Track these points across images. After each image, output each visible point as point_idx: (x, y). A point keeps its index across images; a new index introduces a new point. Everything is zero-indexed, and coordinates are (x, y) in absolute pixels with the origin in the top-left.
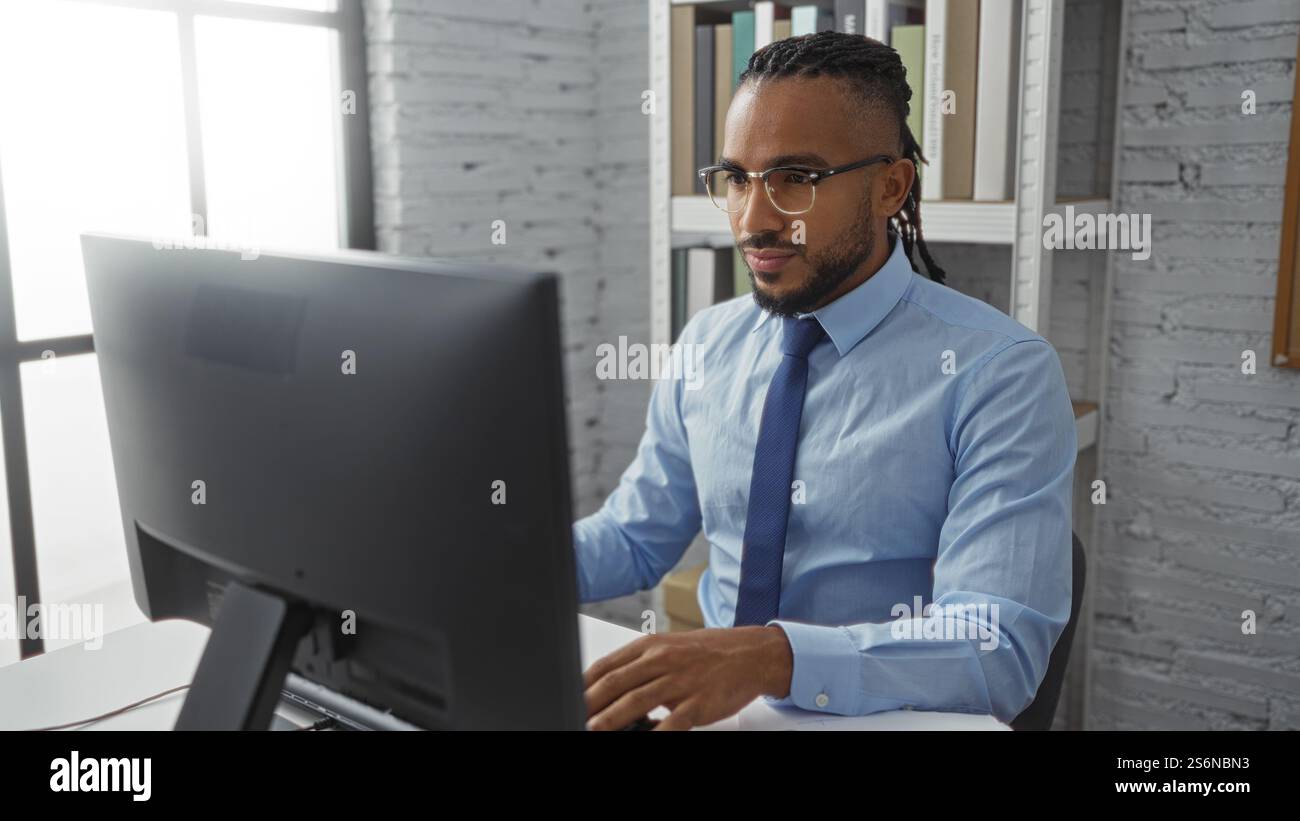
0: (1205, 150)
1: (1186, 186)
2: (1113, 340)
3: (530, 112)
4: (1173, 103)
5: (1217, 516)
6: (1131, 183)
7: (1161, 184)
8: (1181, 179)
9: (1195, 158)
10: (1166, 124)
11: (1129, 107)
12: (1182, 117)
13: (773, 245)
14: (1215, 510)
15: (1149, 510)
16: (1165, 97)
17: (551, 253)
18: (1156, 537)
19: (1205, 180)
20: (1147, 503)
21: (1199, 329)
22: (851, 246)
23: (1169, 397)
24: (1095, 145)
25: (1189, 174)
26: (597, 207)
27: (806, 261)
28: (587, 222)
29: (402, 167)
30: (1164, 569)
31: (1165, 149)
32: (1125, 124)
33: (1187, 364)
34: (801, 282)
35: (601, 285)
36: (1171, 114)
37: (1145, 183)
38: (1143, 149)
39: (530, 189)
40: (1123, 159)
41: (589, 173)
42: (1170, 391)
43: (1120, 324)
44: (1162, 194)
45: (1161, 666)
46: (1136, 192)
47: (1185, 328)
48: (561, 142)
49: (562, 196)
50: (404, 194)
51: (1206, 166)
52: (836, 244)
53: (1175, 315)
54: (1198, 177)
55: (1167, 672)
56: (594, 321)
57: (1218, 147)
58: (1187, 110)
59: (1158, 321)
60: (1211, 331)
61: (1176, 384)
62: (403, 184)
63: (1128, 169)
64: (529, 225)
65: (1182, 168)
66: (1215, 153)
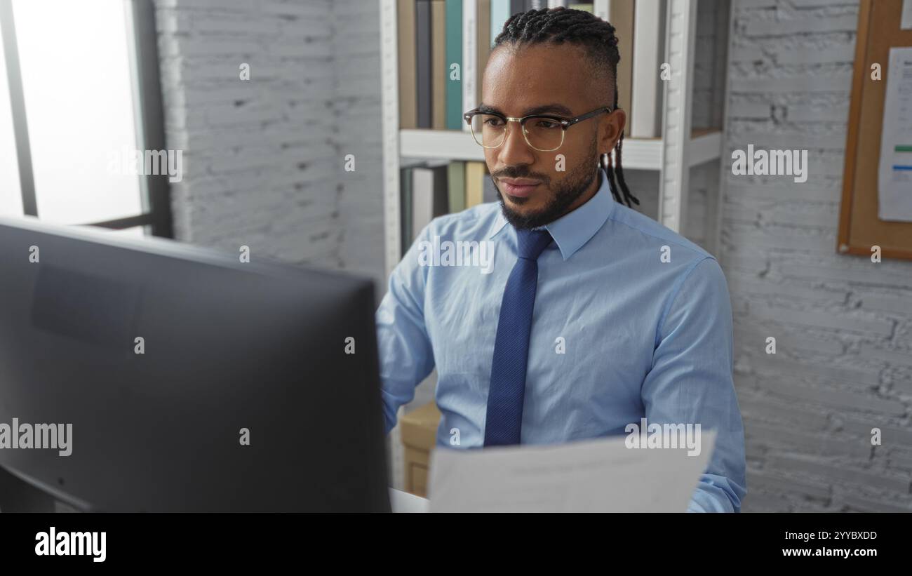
0: (790, 96)
1: (776, 122)
2: (724, 233)
3: (284, 59)
4: (767, 61)
5: (797, 358)
6: (736, 119)
7: (757, 120)
8: (773, 117)
9: (783, 101)
10: (762, 77)
11: (736, 64)
12: (775, 72)
13: (525, 175)
14: (795, 353)
15: (749, 355)
16: (760, 56)
17: (303, 166)
18: (753, 373)
19: (790, 118)
20: (748, 349)
21: (785, 226)
22: (581, 177)
23: (763, 275)
24: (711, 90)
25: (778, 113)
26: (336, 129)
27: (549, 189)
28: (329, 142)
29: (187, 106)
30: (759, 396)
31: (761, 95)
32: (733, 75)
33: (776, 250)
34: (544, 203)
35: (340, 188)
36: (766, 70)
37: (746, 119)
38: (745, 95)
39: (286, 119)
40: (731, 101)
41: (329, 104)
42: (763, 268)
43: (728, 222)
44: (759, 127)
45: (757, 463)
46: (740, 126)
47: (775, 224)
48: (308, 81)
49: (310, 123)
50: (189, 126)
51: (791, 108)
52: (572, 175)
53: (768, 215)
54: (785, 115)
55: (760, 467)
56: (335, 215)
57: (799, 94)
58: (778, 66)
59: (755, 219)
60: (792, 226)
61: (768, 264)
62: (188, 119)
63: (735, 109)
64: (285, 146)
65: (773, 108)
66: (797, 98)
